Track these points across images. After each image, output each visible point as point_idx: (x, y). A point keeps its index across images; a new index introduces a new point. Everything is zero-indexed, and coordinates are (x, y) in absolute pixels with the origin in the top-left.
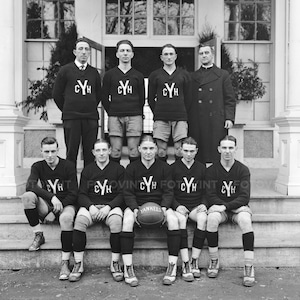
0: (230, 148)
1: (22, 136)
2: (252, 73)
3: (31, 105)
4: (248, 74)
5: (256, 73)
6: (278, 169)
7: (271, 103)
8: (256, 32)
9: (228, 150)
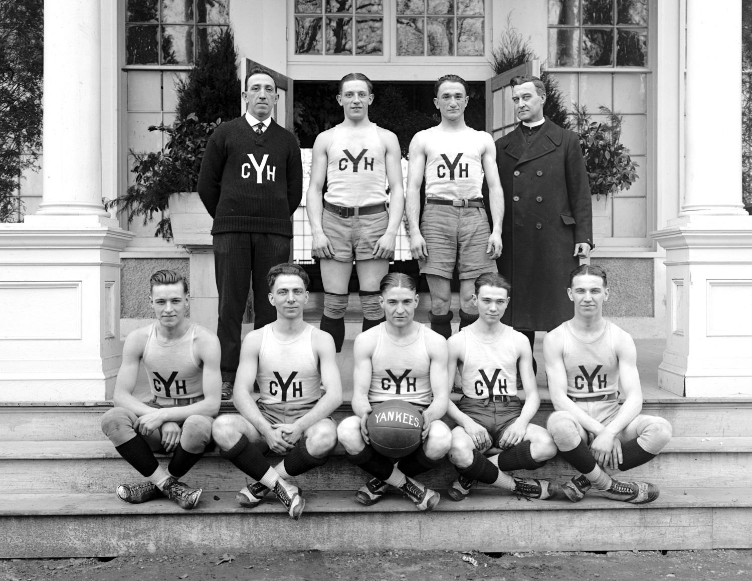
0: (594, 291)
1: (118, 271)
2: (608, 136)
3: (136, 205)
4: (599, 137)
5: (616, 136)
6: (663, 342)
7: (648, 199)
8: (616, 48)
9: (588, 296)
